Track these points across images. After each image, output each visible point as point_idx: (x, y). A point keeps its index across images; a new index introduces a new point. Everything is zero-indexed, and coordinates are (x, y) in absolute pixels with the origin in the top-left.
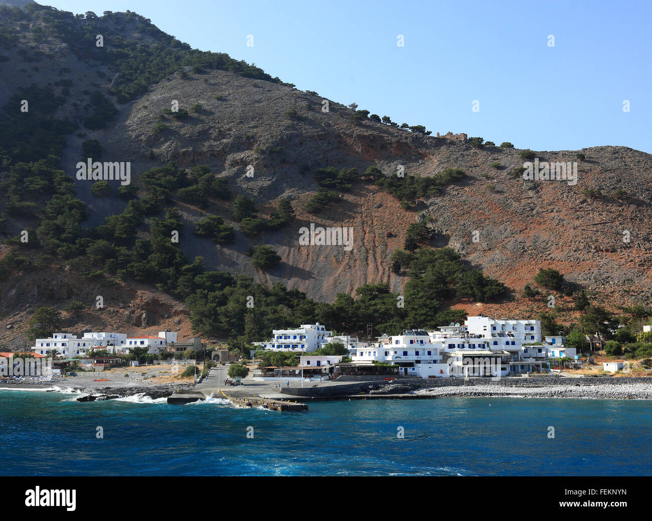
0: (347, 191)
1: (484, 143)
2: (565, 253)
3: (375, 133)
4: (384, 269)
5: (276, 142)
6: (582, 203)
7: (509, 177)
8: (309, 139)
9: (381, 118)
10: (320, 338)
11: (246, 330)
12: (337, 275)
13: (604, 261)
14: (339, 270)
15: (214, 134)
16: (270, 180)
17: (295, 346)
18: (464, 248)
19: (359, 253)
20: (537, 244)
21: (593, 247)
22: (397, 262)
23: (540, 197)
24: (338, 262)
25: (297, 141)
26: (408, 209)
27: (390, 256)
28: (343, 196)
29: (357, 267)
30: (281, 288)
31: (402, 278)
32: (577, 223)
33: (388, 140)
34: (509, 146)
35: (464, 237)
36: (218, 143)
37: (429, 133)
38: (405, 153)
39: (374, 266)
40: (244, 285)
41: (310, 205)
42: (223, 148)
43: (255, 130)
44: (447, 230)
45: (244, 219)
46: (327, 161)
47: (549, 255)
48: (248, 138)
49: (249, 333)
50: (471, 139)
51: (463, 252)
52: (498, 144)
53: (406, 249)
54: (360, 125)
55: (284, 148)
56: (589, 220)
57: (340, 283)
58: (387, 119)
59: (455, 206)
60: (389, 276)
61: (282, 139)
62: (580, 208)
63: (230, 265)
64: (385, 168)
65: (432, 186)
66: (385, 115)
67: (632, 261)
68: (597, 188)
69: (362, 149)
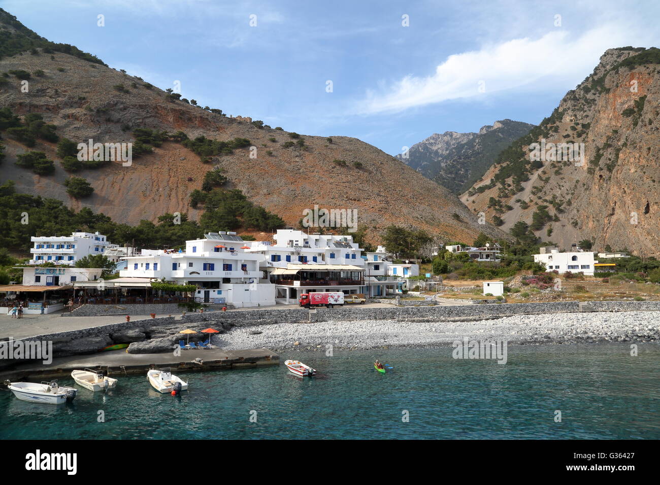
0: (158, 146)
1: (263, 125)
2: (326, 199)
3: (185, 109)
4: (184, 204)
5: (104, 104)
6: (333, 168)
7: (281, 147)
8: (132, 107)
9: (190, 102)
12: (143, 206)
14: (145, 203)
15: (51, 92)
17: (59, 257)
18: (249, 192)
19: (164, 191)
20: (305, 192)
21: (345, 197)
22: (195, 199)
23: (304, 162)
24: (145, 196)
25: (122, 106)
26: (206, 162)
27: (189, 194)
28: (155, 150)
29: (161, 202)
31: (198, 211)
32: (331, 181)
33: (194, 115)
34: (280, 129)
35: (249, 184)
36: (54, 100)
37: (224, 115)
38: (206, 126)
39: (175, 201)
42: (58, 105)
43: (87, 94)
44: (236, 179)
45: (66, 157)
46: (145, 124)
48: (80, 99)
50: (254, 122)
51: (249, 195)
52: (273, 127)
53: (203, 190)
54: (174, 102)
55: (110, 109)
56: (339, 179)
57: (145, 212)
58: (194, 102)
59: (243, 163)
60: (188, 210)
61: (109, 104)
62: (332, 171)
63: (46, 192)
64: (190, 134)
65: (226, 148)
66: (193, 100)
67: (373, 208)
68: (342, 160)
69: (173, 119)
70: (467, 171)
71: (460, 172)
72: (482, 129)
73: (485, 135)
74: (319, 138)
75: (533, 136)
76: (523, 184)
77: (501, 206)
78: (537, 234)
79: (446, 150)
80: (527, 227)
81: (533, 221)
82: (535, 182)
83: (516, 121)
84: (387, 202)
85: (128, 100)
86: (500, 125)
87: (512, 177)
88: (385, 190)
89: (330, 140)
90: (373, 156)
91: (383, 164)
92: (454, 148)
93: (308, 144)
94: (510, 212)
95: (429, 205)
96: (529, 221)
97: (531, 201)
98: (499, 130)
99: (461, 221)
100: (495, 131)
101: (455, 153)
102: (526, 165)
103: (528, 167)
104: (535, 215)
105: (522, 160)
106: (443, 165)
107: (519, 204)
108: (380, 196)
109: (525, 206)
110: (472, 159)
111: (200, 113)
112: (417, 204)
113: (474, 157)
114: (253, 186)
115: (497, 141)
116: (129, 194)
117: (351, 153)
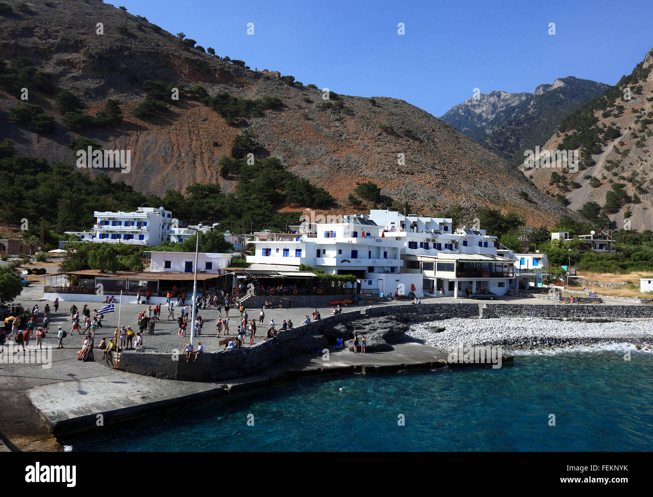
0: (173, 103)
1: (295, 81)
2: (375, 172)
3: (201, 59)
4: (212, 173)
5: (106, 49)
6: (379, 135)
7: (318, 109)
8: (139, 54)
9: (206, 50)
10: (166, 227)
11: (60, 217)
12: (165, 174)
13: (407, 181)
14: (168, 170)
15: (39, 31)
16: (97, 83)
17: (129, 236)
18: (285, 161)
19: (187, 157)
20: (350, 163)
21: (397, 169)
22: (225, 167)
23: (345, 127)
24: (166, 162)
25: (127, 53)
26: (232, 125)
27: (216, 162)
28: (171, 107)
29: (185, 168)
30: (105, 179)
31: (230, 181)
32: (379, 150)
33: (213, 67)
34: (314, 87)
35: (285, 152)
36: (44, 41)
37: (248, 67)
38: (227, 81)
39: (202, 169)
40: (61, 173)
41: (137, 110)
42: (49, 48)
43: (84, 36)
44: (269, 145)
45: (67, 113)
46: (156, 75)
47: (361, 172)
48: (76, 42)
49: (63, 222)
50: (284, 78)
51: (285, 164)
52: (305, 84)
53: (232, 157)
54: (188, 50)
55: (113, 56)
56: (388, 148)
57: (168, 182)
58: (211, 51)
59: (275, 126)
60: (217, 179)
61: (111, 49)
62: (379, 139)
63: (48, 154)
64: (210, 90)
65: (254, 109)
66: (210, 48)
67: (429, 183)
68: (389, 126)
69: (189, 71)
70: (518, 140)
71: (510, 140)
72: (538, 88)
73: (542, 96)
74: (359, 99)
75: (608, 98)
76: (594, 157)
77: (566, 184)
78: (612, 217)
79: (492, 114)
80: (599, 209)
81: (607, 202)
82: (609, 155)
83: (582, 79)
84: (444, 177)
85: (134, 45)
86: (562, 84)
87: (580, 148)
88: (440, 163)
89: (373, 101)
90: (423, 121)
91: (434, 131)
92: (502, 112)
93: (348, 105)
94: (576, 190)
95: (491, 181)
96: (602, 202)
97: (605, 178)
98: (560, 90)
99: (531, 201)
100: (555, 91)
101: (503, 117)
102: (598, 134)
103: (601, 136)
104: (609, 194)
105: (593, 127)
106: (488, 131)
107: (589, 181)
108: (436, 169)
109: (596, 183)
110: (525, 125)
111: (221, 65)
112: (478, 179)
113: (527, 123)
114: (290, 154)
115: (558, 103)
116: (146, 159)
117: (397, 118)
